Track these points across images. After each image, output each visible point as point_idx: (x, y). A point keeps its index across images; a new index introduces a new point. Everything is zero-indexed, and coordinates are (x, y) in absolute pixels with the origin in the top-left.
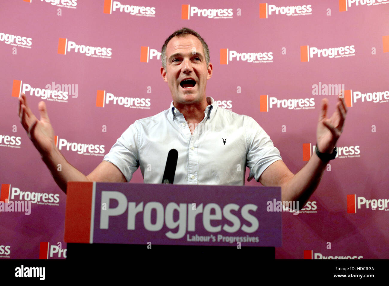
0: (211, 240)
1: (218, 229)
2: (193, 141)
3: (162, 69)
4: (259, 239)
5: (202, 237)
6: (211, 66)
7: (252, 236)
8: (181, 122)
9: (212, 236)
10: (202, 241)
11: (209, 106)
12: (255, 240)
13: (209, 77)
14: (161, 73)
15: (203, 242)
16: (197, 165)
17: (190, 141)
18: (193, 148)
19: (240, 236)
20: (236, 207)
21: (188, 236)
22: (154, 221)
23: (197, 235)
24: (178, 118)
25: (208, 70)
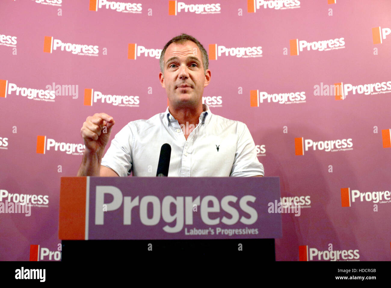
0: (209, 232)
1: (216, 222)
2: (187, 147)
3: (161, 75)
4: (258, 231)
5: (200, 230)
6: (209, 72)
7: (252, 228)
8: (176, 128)
9: (210, 229)
10: (200, 234)
11: (204, 112)
12: (254, 232)
13: (206, 83)
14: (159, 78)
15: (202, 235)
16: (190, 171)
17: (184, 147)
18: (187, 154)
19: (239, 229)
20: (234, 199)
21: (186, 230)
22: (150, 215)
23: (195, 229)
24: (173, 124)
25: (206, 76)
